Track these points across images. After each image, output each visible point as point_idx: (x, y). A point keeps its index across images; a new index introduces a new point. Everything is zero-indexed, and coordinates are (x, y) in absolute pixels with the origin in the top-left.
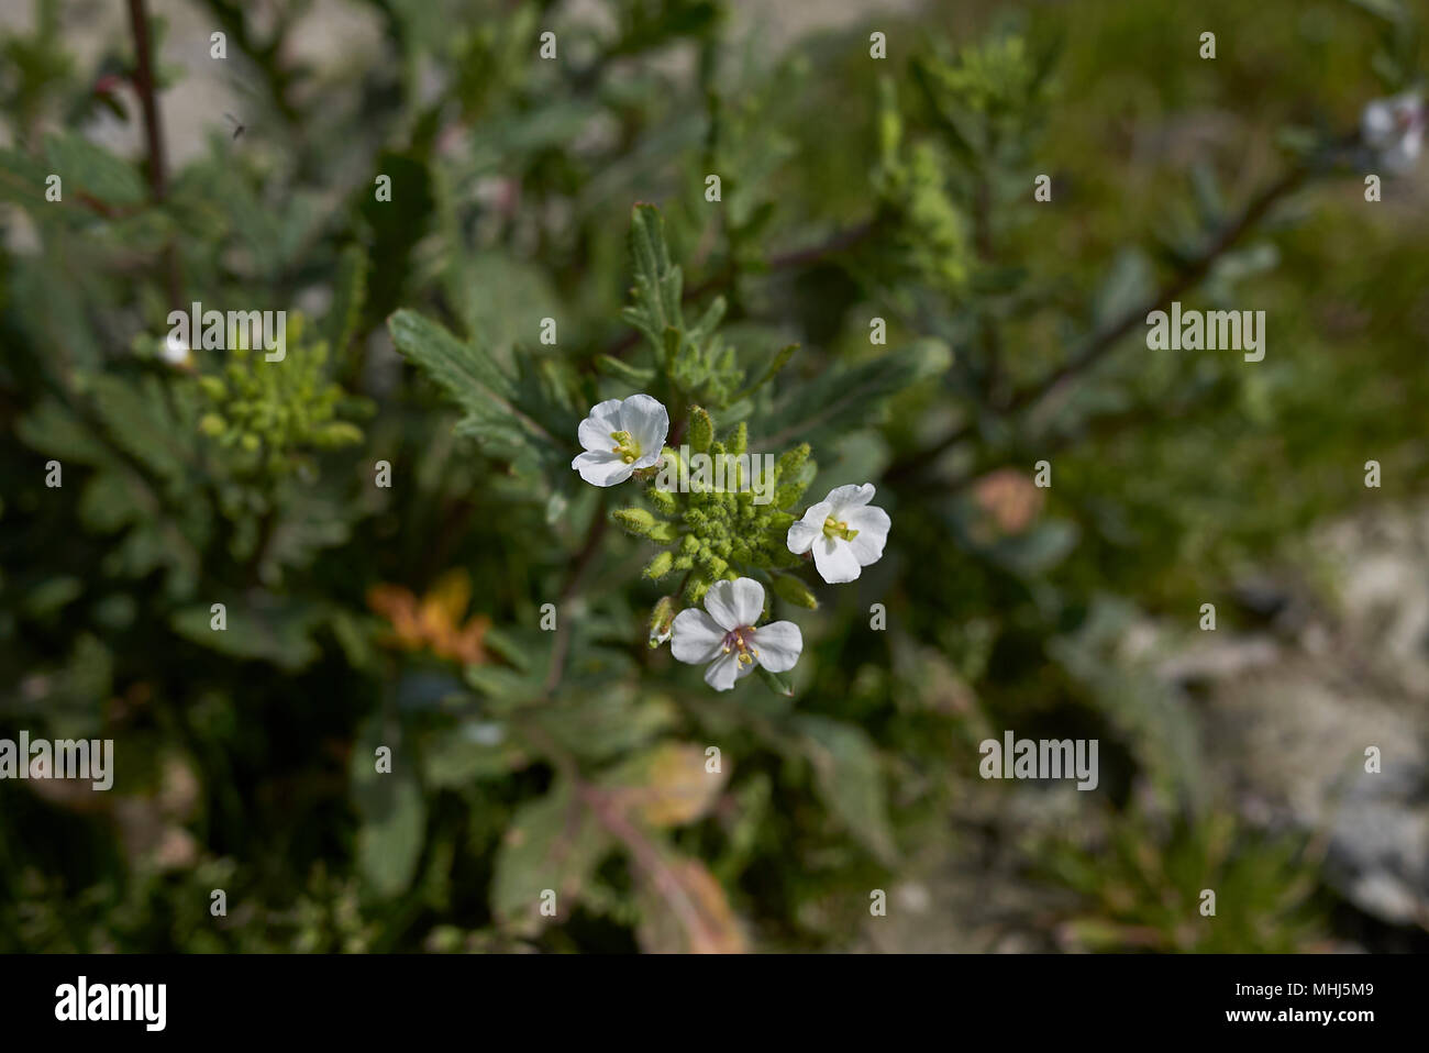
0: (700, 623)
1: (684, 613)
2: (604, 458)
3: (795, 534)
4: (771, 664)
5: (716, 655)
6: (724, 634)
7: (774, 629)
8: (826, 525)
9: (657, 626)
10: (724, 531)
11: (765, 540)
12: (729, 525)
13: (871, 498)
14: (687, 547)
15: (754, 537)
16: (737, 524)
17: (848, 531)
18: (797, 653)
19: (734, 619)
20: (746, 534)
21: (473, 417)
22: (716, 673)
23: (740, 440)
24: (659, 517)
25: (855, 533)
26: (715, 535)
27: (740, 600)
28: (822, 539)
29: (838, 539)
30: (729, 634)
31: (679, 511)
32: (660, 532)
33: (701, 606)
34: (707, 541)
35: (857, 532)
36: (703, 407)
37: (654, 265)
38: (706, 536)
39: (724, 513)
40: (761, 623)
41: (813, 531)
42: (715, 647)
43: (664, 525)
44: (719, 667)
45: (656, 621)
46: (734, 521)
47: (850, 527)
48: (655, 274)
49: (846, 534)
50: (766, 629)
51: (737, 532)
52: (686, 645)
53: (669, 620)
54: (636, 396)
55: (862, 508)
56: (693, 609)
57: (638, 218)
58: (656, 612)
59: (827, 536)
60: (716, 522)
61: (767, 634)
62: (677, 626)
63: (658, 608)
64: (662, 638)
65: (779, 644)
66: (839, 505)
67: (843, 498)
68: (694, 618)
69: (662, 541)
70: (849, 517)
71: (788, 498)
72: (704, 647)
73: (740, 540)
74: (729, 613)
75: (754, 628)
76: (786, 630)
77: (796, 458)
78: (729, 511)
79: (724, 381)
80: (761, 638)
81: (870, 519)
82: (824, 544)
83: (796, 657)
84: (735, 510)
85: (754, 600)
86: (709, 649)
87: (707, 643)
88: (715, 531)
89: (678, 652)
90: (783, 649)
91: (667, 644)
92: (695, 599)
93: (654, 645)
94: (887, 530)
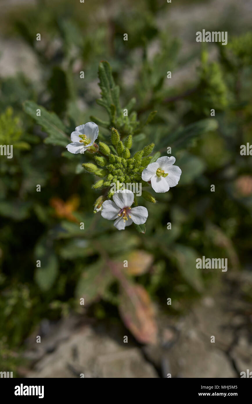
0: (111, 205)
1: (106, 201)
2: (78, 145)
3: (144, 174)
4: (137, 221)
5: (117, 217)
6: (120, 210)
7: (138, 209)
8: (157, 172)
9: (96, 205)
10: (122, 173)
11: (136, 177)
12: (124, 171)
13: (174, 163)
14: (108, 178)
15: (133, 175)
16: (127, 171)
17: (164, 174)
18: (146, 218)
19: (123, 204)
20: (130, 175)
21: (52, 137)
22: (117, 224)
23: (129, 141)
24: (99, 167)
25: (167, 174)
26: (118, 174)
27: (125, 198)
28: (156, 177)
29: (162, 177)
30: (121, 209)
31: (105, 165)
32: (99, 172)
33: (112, 199)
34: (116, 176)
35: (168, 174)
36: (115, 129)
37: (108, 84)
38: (115, 175)
39: (122, 166)
40: (133, 206)
41: (152, 173)
42: (116, 214)
43: (101, 170)
44: (119, 222)
45: (96, 204)
46: (126, 170)
47: (166, 172)
48: (109, 87)
49: (164, 175)
50: (134, 209)
51: (127, 174)
52: (107, 213)
53: (101, 204)
54: (89, 123)
55: (171, 166)
56: (109, 200)
57: (102, 66)
58: (97, 201)
59: (158, 176)
60: (119, 170)
61: (135, 210)
62: (104, 206)
63: (98, 199)
64: (98, 210)
65: (140, 214)
66: (162, 164)
67: (163, 161)
68: (110, 203)
69: (100, 175)
70: (165, 169)
71: (145, 162)
72: (113, 214)
73: (128, 177)
74: (122, 202)
75: (130, 208)
76: (142, 210)
77: (149, 148)
78: (124, 166)
79: (132, 125)
80: (133, 212)
81: (174, 170)
82: (156, 178)
83: (146, 219)
84: (126, 166)
85: (130, 198)
86: (115, 215)
87: (114, 213)
88: (119, 173)
89: (104, 215)
90: (141, 216)
91: (100, 212)
92: (110, 196)
93: (95, 212)
94: (180, 175)
